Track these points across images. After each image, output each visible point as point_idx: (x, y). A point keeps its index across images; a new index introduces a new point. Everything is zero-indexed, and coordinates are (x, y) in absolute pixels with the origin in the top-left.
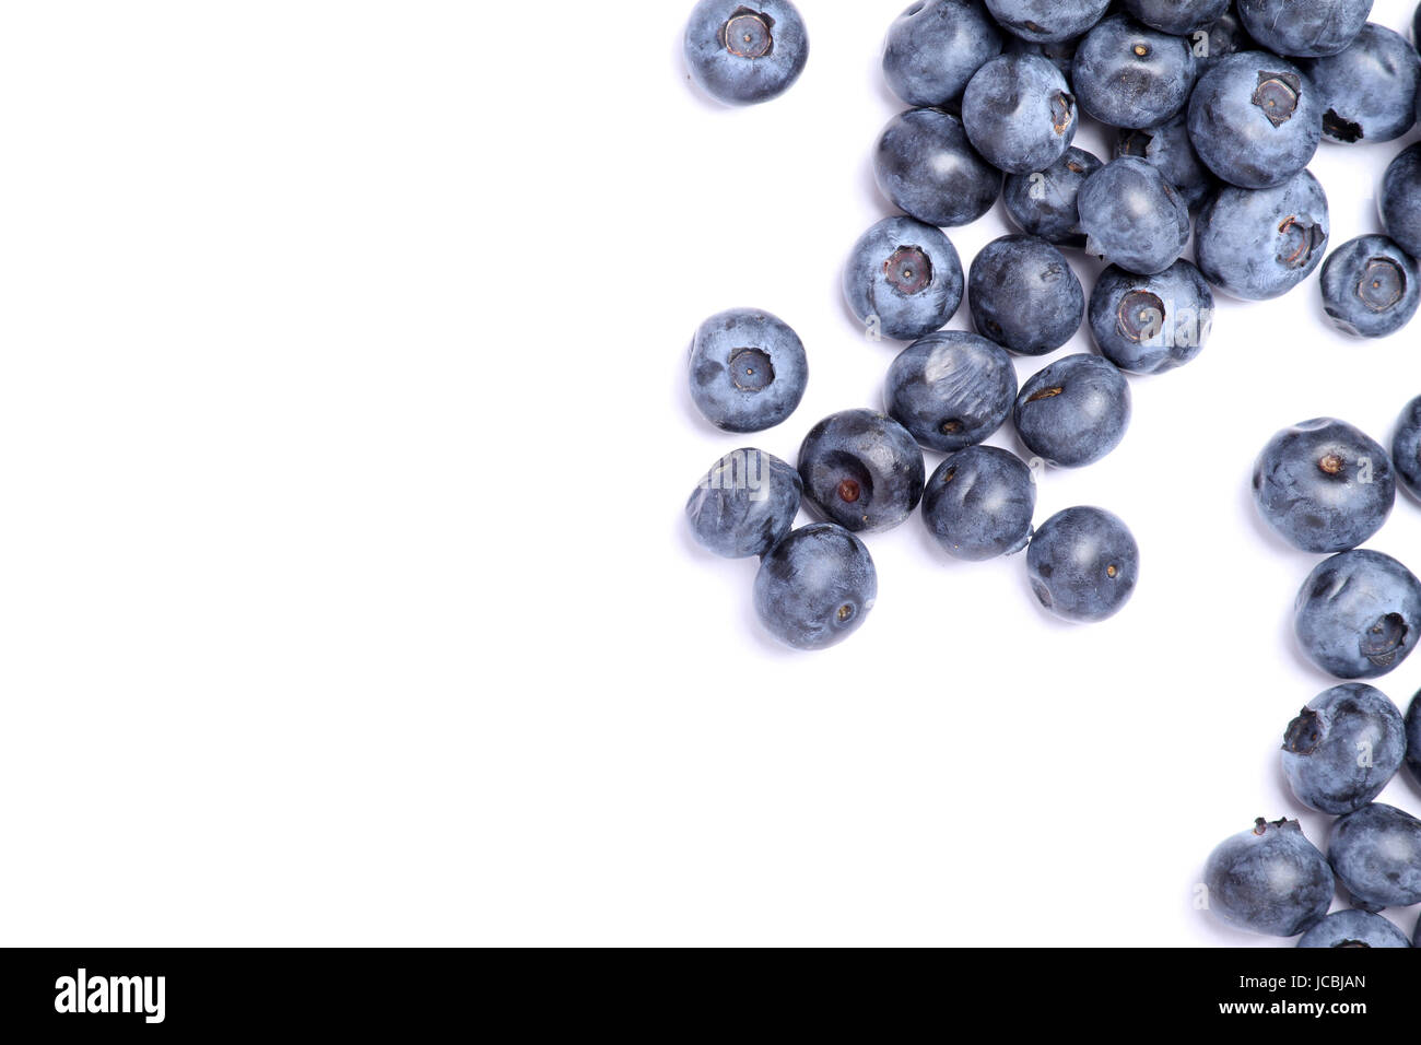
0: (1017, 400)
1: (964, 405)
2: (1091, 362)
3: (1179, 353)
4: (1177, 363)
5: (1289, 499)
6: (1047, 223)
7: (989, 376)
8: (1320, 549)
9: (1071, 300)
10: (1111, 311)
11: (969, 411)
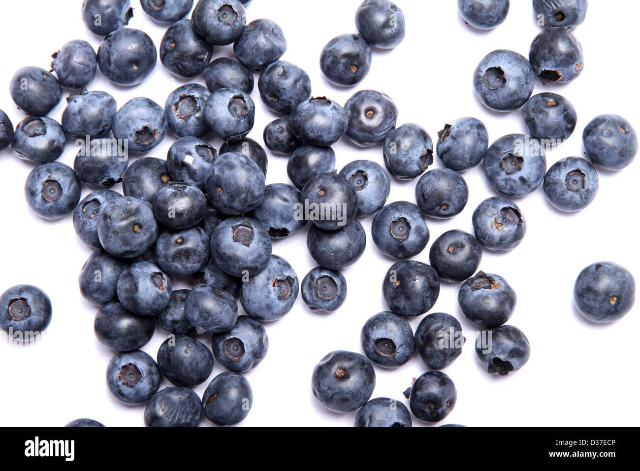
0: (202, 407)
1: (179, 420)
2: (224, 377)
3: (259, 354)
4: (260, 360)
5: (330, 396)
6: (179, 327)
7: (184, 403)
8: (354, 409)
9: (203, 355)
10: (221, 352)
11: (183, 421)
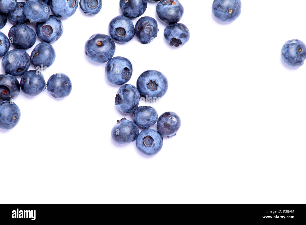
0: (31, 59)
1: (20, 64)
2: (42, 44)
3: (59, 34)
4: (60, 37)
5: (94, 54)
6: (20, 20)
7: (22, 56)
8: (105, 61)
9: (32, 34)
10: (41, 32)
11: (22, 65)
